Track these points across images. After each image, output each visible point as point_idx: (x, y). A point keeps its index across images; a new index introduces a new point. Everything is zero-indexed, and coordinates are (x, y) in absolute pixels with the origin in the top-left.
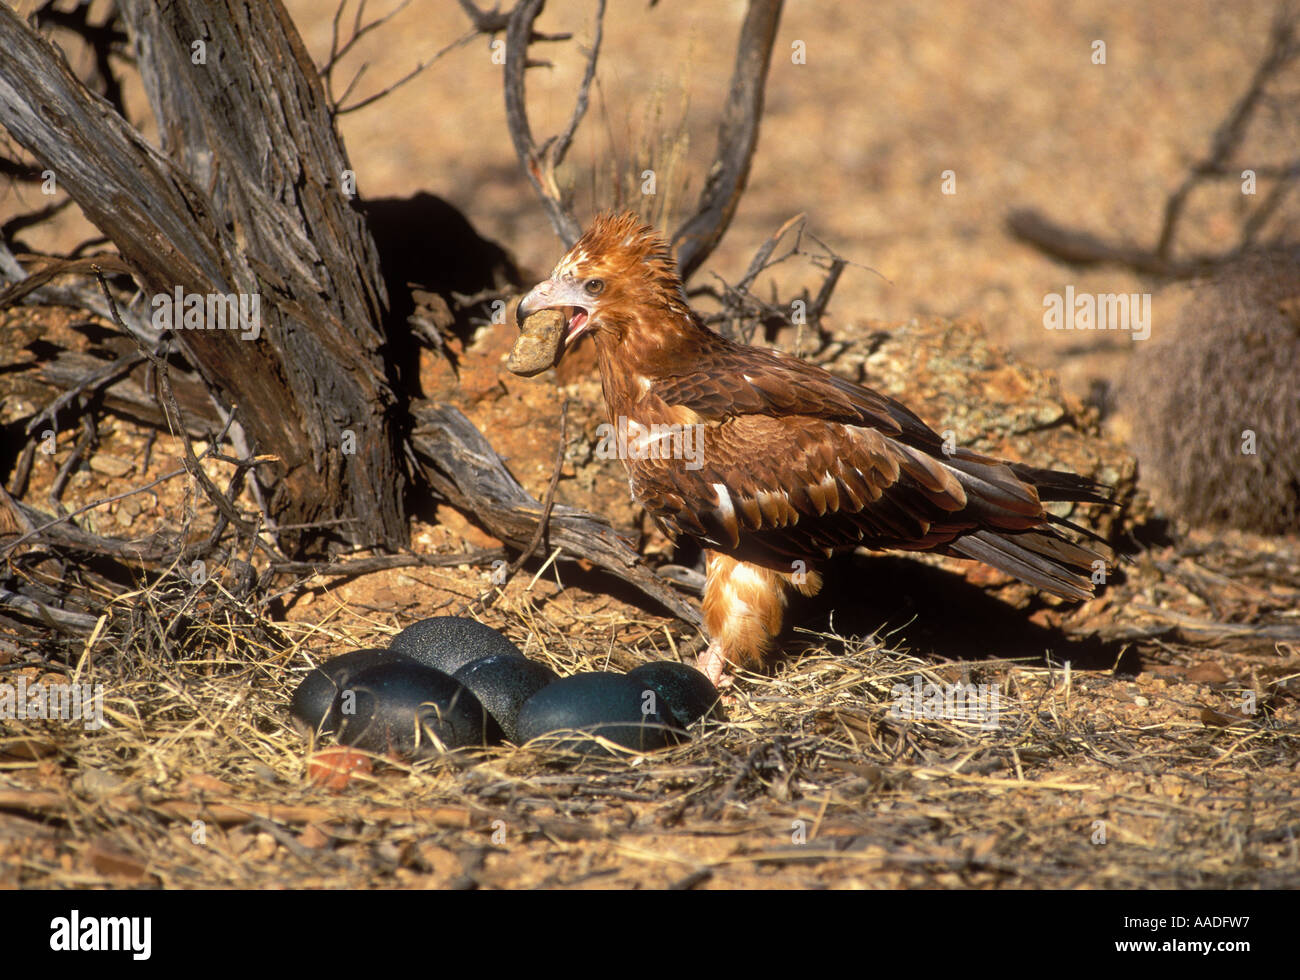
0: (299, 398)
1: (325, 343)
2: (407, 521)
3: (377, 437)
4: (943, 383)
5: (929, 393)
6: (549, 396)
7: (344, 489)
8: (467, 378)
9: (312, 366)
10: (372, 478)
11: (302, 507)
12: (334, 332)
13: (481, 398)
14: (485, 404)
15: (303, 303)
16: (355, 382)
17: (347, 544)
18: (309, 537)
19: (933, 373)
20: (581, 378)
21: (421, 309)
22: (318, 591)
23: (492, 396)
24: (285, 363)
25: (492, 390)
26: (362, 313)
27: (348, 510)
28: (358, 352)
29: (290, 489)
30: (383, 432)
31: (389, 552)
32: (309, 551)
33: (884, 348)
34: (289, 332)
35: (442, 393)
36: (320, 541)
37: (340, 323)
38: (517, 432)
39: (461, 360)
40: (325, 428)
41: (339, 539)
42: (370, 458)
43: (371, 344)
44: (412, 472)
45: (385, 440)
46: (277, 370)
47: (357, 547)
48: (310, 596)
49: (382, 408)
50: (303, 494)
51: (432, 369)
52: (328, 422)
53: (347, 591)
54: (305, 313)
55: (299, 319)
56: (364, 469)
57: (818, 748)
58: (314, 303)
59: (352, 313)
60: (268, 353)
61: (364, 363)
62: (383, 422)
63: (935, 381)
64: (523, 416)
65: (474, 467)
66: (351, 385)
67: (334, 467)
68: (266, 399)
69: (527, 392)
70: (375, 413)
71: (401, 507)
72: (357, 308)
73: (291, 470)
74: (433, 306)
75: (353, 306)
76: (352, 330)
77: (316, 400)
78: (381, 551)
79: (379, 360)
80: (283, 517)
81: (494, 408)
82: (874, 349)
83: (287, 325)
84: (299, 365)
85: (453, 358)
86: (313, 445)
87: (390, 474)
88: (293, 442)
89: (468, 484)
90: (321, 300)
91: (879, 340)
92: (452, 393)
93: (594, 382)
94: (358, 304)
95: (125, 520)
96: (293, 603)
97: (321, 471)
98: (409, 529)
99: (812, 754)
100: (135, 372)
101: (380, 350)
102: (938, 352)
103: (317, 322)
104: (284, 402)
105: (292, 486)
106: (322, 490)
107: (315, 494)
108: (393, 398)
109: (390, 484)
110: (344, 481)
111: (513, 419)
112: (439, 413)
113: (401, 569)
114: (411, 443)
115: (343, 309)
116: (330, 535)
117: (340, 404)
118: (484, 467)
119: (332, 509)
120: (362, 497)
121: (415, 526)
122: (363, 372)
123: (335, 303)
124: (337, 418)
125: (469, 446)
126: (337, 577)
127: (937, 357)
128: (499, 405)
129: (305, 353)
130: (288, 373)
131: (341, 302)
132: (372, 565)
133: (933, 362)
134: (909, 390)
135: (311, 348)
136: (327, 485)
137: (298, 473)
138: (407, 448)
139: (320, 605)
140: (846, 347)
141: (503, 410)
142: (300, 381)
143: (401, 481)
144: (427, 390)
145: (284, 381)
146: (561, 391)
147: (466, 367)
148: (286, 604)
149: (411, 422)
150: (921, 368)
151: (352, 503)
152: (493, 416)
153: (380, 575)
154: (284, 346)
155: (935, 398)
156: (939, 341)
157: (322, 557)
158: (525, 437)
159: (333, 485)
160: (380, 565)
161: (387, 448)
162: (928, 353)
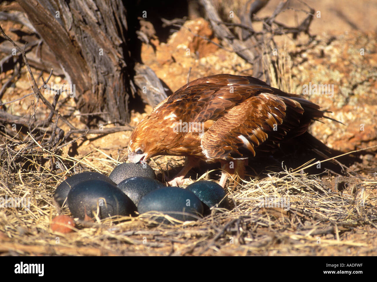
0: (88, 64)
1: (98, 42)
2: (130, 113)
3: (118, 80)
4: (353, 59)
5: (346, 63)
6: (192, 63)
7: (104, 100)
8: (159, 56)
9: (93, 51)
10: (115, 96)
11: (89, 106)
12: (102, 38)
13: (164, 64)
14: (166, 66)
15: (90, 26)
16: (110, 58)
17: (105, 121)
18: (91, 118)
19: (350, 55)
20: (211, 55)
21: (143, 28)
22: (92, 140)
23: (169, 63)
24: (82, 50)
25: (168, 61)
26: (114, 30)
27: (106, 108)
28: (111, 46)
29: (85, 99)
30: (120, 77)
31: (121, 124)
32: (92, 123)
33: (333, 43)
34: (84, 38)
35: (149, 61)
36: (95, 120)
37: (104, 34)
38: (178, 78)
39: (158, 48)
40: (98, 76)
41: (102, 120)
42: (115, 88)
43: (117, 43)
44: (133, 93)
45: (121, 81)
46: (80, 53)
47: (109, 122)
48: (88, 142)
49: (120, 68)
50: (90, 100)
51: (146, 51)
52: (99, 73)
53: (103, 140)
54: (91, 30)
55: (88, 32)
56: (112, 92)
57: (259, 221)
58: (94, 27)
59: (109, 30)
60: (77, 46)
61: (113, 51)
62: (121, 74)
63: (350, 58)
64: (180, 71)
65: (154, 93)
66: (108, 59)
67: (101, 91)
68: (75, 64)
69: (183, 61)
70: (117, 70)
71: (127, 107)
72: (112, 29)
73: (85, 92)
74: (148, 27)
75: (110, 28)
76: (109, 37)
77: (94, 65)
78: (118, 125)
79: (120, 49)
80: (82, 109)
81: (169, 67)
82: (329, 44)
83: (84, 35)
84: (88, 50)
85: (154, 48)
86: (93, 82)
87: (123, 94)
88: (86, 81)
89: (151, 100)
90: (97, 25)
91: (331, 40)
92: (153, 62)
93: (216, 56)
94: (112, 27)
95: (25, 107)
96: (81, 144)
97: (95, 92)
98: (130, 116)
99: (255, 223)
100: (33, 49)
101: (121, 45)
102: (352, 46)
103: (95, 34)
104: (82, 65)
105: (86, 97)
106: (96, 100)
107: (93, 102)
108: (125, 65)
109: (123, 98)
110: (105, 96)
111: (176, 73)
112: (145, 70)
113: (124, 132)
114: (134, 82)
115: (106, 29)
116: (98, 118)
117: (103, 66)
118: (157, 93)
119: (99, 108)
120: (111, 103)
121: (133, 114)
122: (112, 54)
123: (103, 27)
124: (102, 72)
125: (153, 84)
126: (99, 135)
127: (352, 48)
128: (171, 66)
129: (91, 46)
130: (84, 54)
131: (105, 26)
132: (113, 130)
133: (350, 50)
134: (338, 62)
135: (93, 44)
136: (98, 98)
137: (87, 93)
138: (131, 83)
139: (92, 146)
140: (319, 42)
141: (172, 68)
142: (89, 57)
143: (127, 97)
144: (144, 60)
145: (82, 56)
146: (197, 61)
147: (160, 52)
148: (78, 145)
149: (134, 73)
150: (345, 53)
151: (108, 105)
152: (168, 71)
153: (116, 134)
154: (82, 43)
155: (348, 65)
156: (353, 42)
157: (95, 126)
158: (180, 80)
159: (100, 98)
160: (116, 130)
161: (122, 84)
162: (348, 47)
